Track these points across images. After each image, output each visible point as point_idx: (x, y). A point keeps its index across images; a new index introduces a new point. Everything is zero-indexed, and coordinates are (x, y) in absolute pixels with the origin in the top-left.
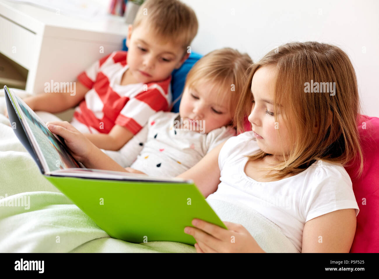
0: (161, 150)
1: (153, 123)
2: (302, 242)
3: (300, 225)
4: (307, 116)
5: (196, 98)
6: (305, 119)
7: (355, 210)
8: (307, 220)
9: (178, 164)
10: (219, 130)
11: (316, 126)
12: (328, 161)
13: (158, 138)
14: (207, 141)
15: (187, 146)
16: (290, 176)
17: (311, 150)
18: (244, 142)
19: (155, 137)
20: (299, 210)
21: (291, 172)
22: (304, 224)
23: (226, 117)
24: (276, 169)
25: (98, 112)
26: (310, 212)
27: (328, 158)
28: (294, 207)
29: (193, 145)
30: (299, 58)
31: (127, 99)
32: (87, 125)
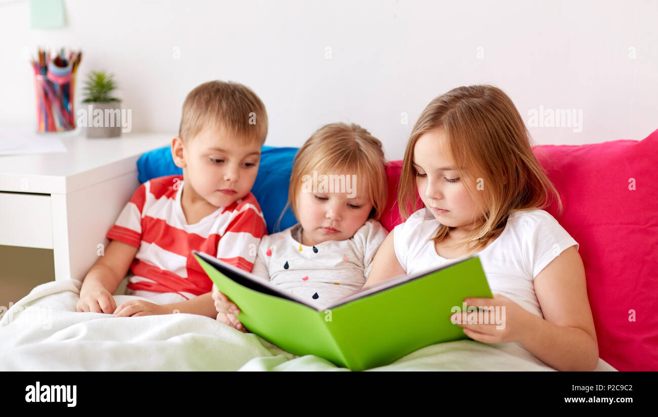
0: (306, 279)
1: (269, 253)
2: (538, 302)
3: (529, 285)
4: (493, 168)
5: (324, 199)
6: (492, 172)
7: (575, 246)
8: (535, 276)
9: (336, 286)
10: (364, 227)
11: (504, 174)
12: (524, 209)
13: (290, 267)
14: (358, 246)
15: (340, 260)
16: (493, 241)
17: (506, 204)
18: (419, 226)
19: (286, 266)
20: (523, 269)
21: (493, 235)
22: (533, 282)
23: (366, 209)
24: (474, 239)
25: (180, 269)
26: (536, 265)
27: (522, 206)
28: (517, 267)
29: (345, 256)
30: (464, 111)
31: (218, 238)
32: (175, 291)
